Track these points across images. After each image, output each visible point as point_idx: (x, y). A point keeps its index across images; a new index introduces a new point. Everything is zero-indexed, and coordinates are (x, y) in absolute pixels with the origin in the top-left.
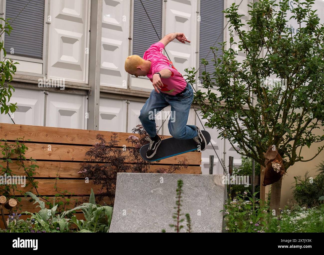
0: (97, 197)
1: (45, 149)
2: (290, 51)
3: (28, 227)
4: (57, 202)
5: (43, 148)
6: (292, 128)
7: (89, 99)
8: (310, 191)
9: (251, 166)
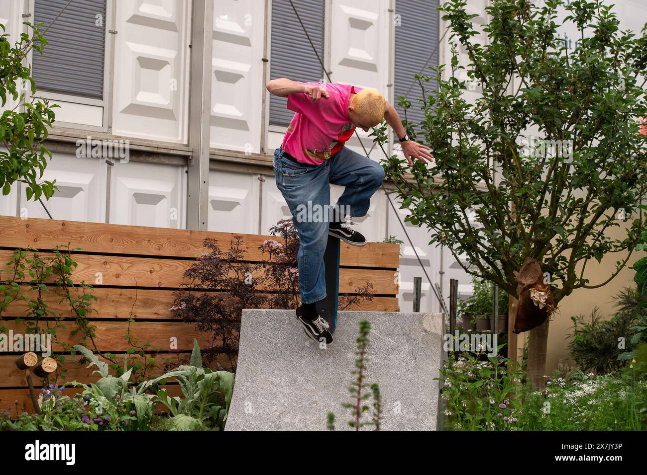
0: (205, 355)
1: (108, 266)
2: (564, 81)
3: (79, 409)
4: (131, 363)
5: (105, 263)
6: (568, 225)
7: (189, 172)
8: (600, 343)
9: (491, 298)
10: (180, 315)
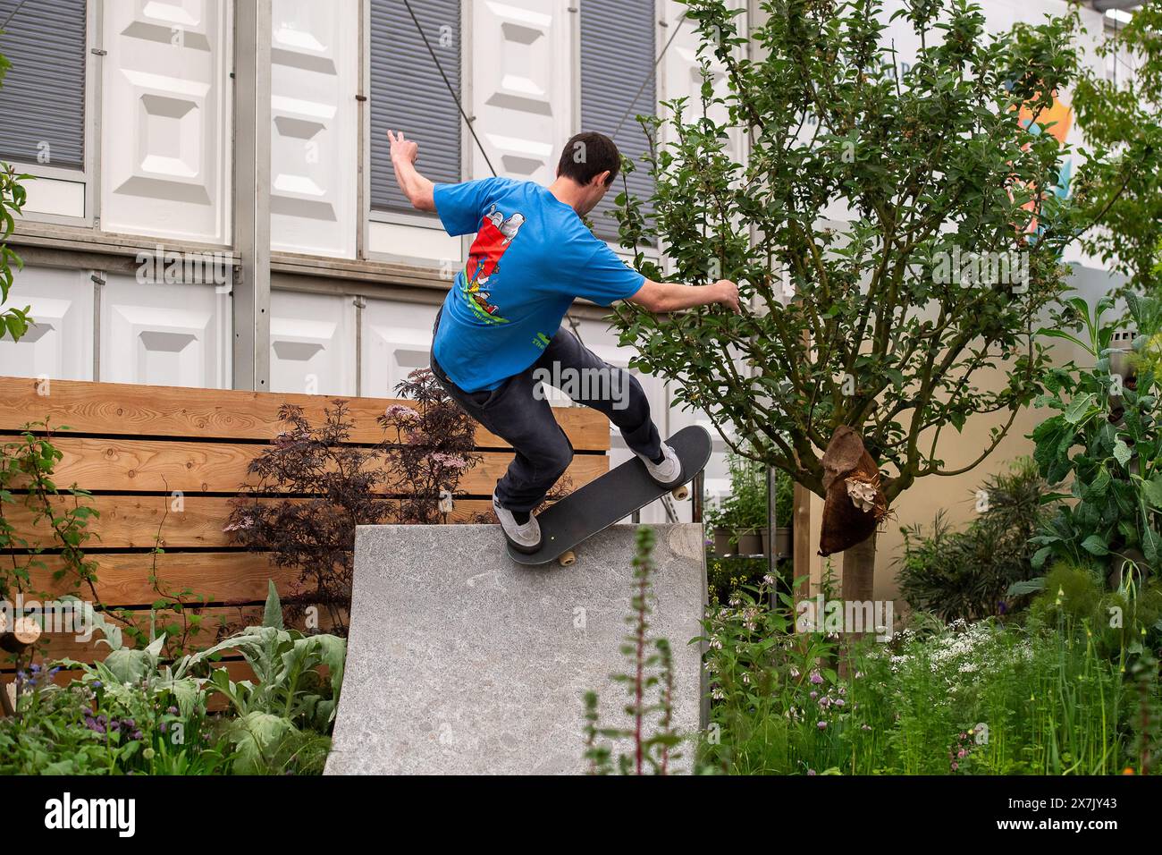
0: (288, 607)
1: (115, 457)
2: (896, 122)
3: (82, 706)
4: (160, 625)
5: (110, 452)
6: (908, 368)
7: (235, 294)
8: (952, 571)
9: (763, 499)
10: (243, 540)
